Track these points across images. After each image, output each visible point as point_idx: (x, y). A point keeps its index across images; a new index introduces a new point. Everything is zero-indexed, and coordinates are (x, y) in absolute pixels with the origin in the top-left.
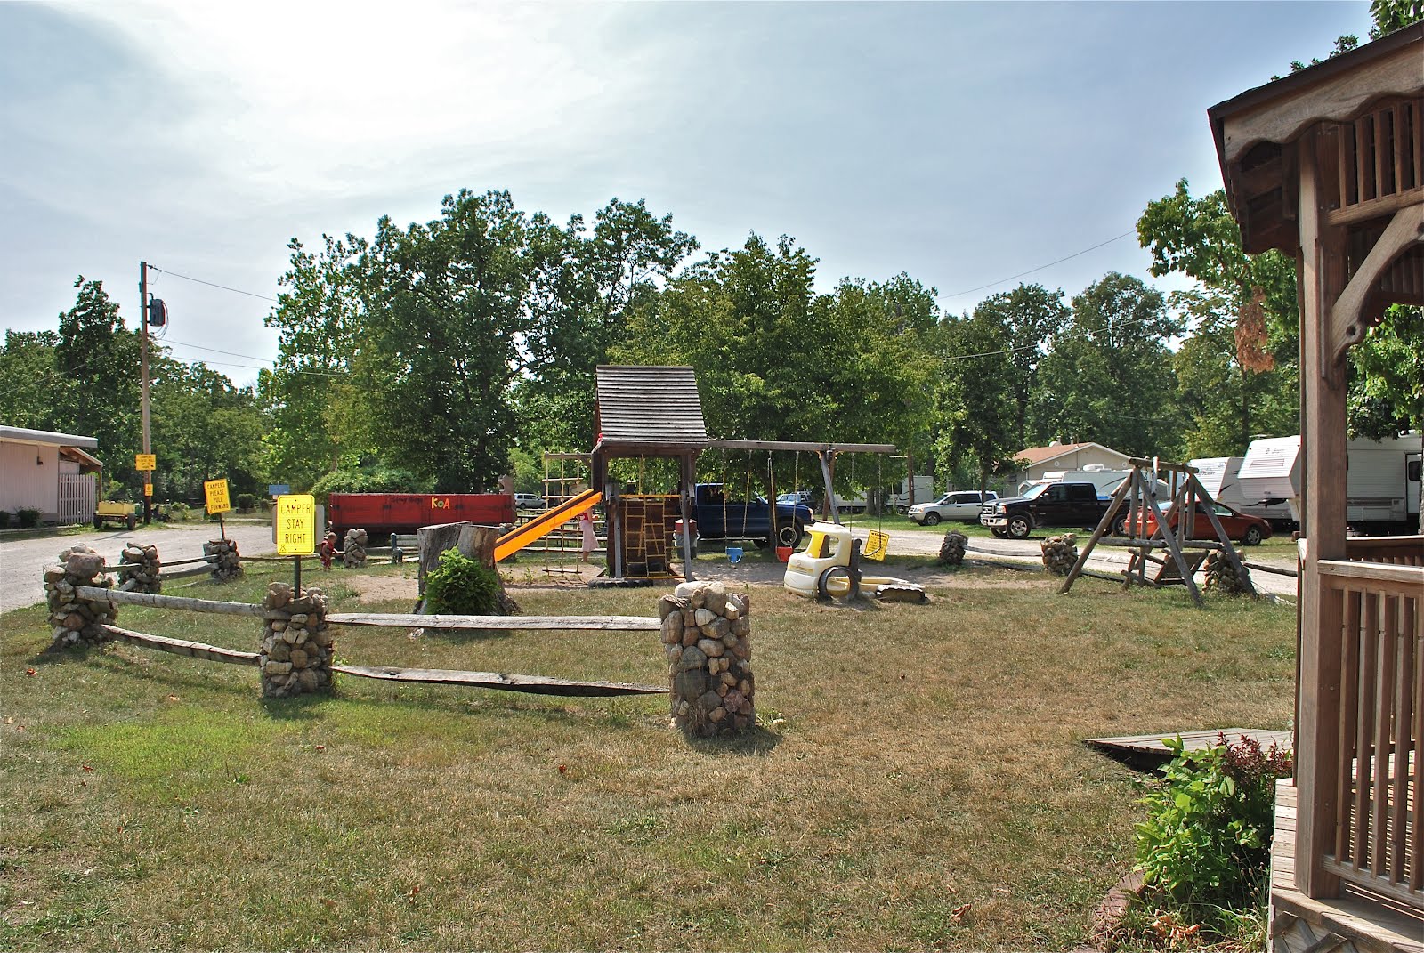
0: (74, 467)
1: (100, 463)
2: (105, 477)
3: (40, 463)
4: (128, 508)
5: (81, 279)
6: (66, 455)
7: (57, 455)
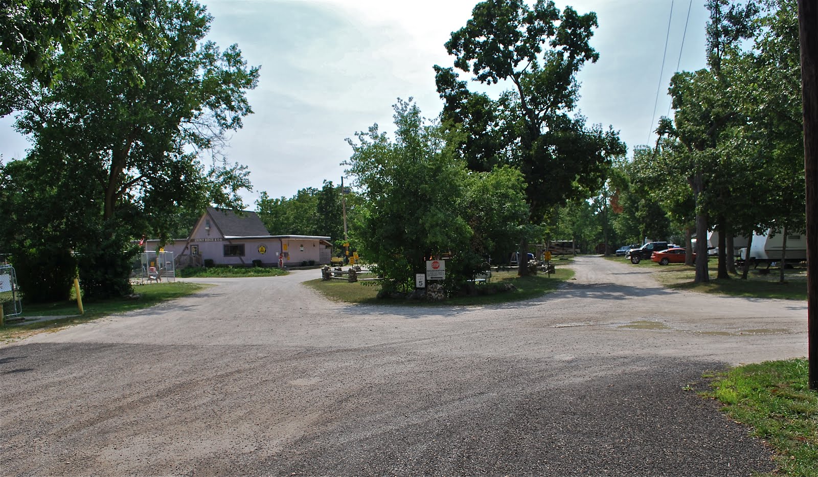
0: (324, 246)
1: (332, 245)
2: (334, 248)
3: (314, 246)
4: (341, 259)
5: (325, 181)
6: (322, 242)
7: (319, 243)
